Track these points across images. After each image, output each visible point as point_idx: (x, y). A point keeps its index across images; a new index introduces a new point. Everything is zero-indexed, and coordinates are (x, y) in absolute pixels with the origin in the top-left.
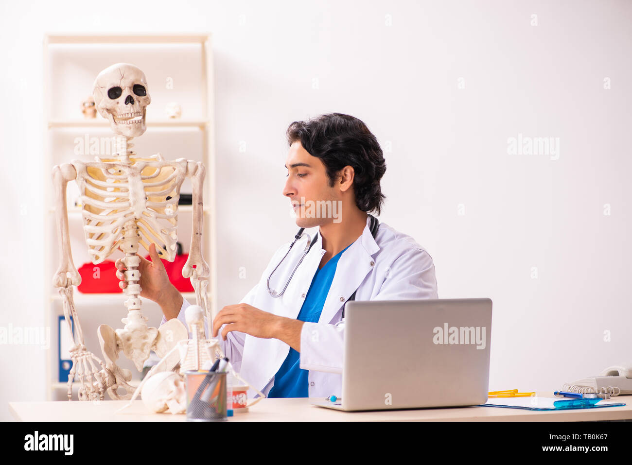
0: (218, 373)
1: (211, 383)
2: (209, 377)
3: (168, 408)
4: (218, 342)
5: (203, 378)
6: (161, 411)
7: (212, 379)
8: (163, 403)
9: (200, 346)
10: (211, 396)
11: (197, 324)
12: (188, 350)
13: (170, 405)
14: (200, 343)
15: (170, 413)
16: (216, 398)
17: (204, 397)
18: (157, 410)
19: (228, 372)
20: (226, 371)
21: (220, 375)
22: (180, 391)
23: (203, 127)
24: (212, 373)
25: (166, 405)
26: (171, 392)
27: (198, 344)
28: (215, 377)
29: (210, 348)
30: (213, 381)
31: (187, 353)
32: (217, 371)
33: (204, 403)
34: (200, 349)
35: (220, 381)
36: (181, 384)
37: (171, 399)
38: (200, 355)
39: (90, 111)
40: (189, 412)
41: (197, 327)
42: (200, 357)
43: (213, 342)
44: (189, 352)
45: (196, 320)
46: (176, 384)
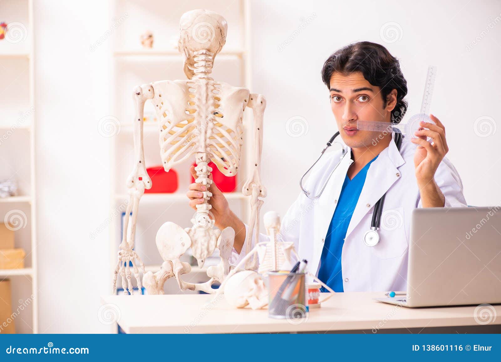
0: (298, 274)
1: (291, 283)
2: (290, 277)
3: (248, 304)
4: (293, 244)
5: (285, 278)
6: (243, 306)
7: (292, 280)
8: (244, 299)
9: (277, 248)
10: (292, 294)
11: (274, 228)
12: (266, 252)
13: (250, 301)
14: (277, 245)
15: (250, 309)
16: (296, 296)
17: (286, 296)
18: (239, 305)
19: (307, 273)
20: (305, 272)
21: (300, 276)
22: (259, 289)
23: (241, 56)
24: (292, 274)
25: (247, 301)
26: (251, 290)
27: (275, 246)
28: (295, 278)
29: (286, 250)
30: (293, 281)
31: (265, 255)
32: (297, 272)
33: (285, 301)
34: (277, 250)
35: (299, 281)
36: (261, 282)
37: (251, 296)
38: (277, 256)
39: (147, 42)
40: (270, 308)
41: (275, 231)
42: (277, 258)
43: (289, 244)
44: (267, 253)
45: (274, 225)
46: (256, 282)
